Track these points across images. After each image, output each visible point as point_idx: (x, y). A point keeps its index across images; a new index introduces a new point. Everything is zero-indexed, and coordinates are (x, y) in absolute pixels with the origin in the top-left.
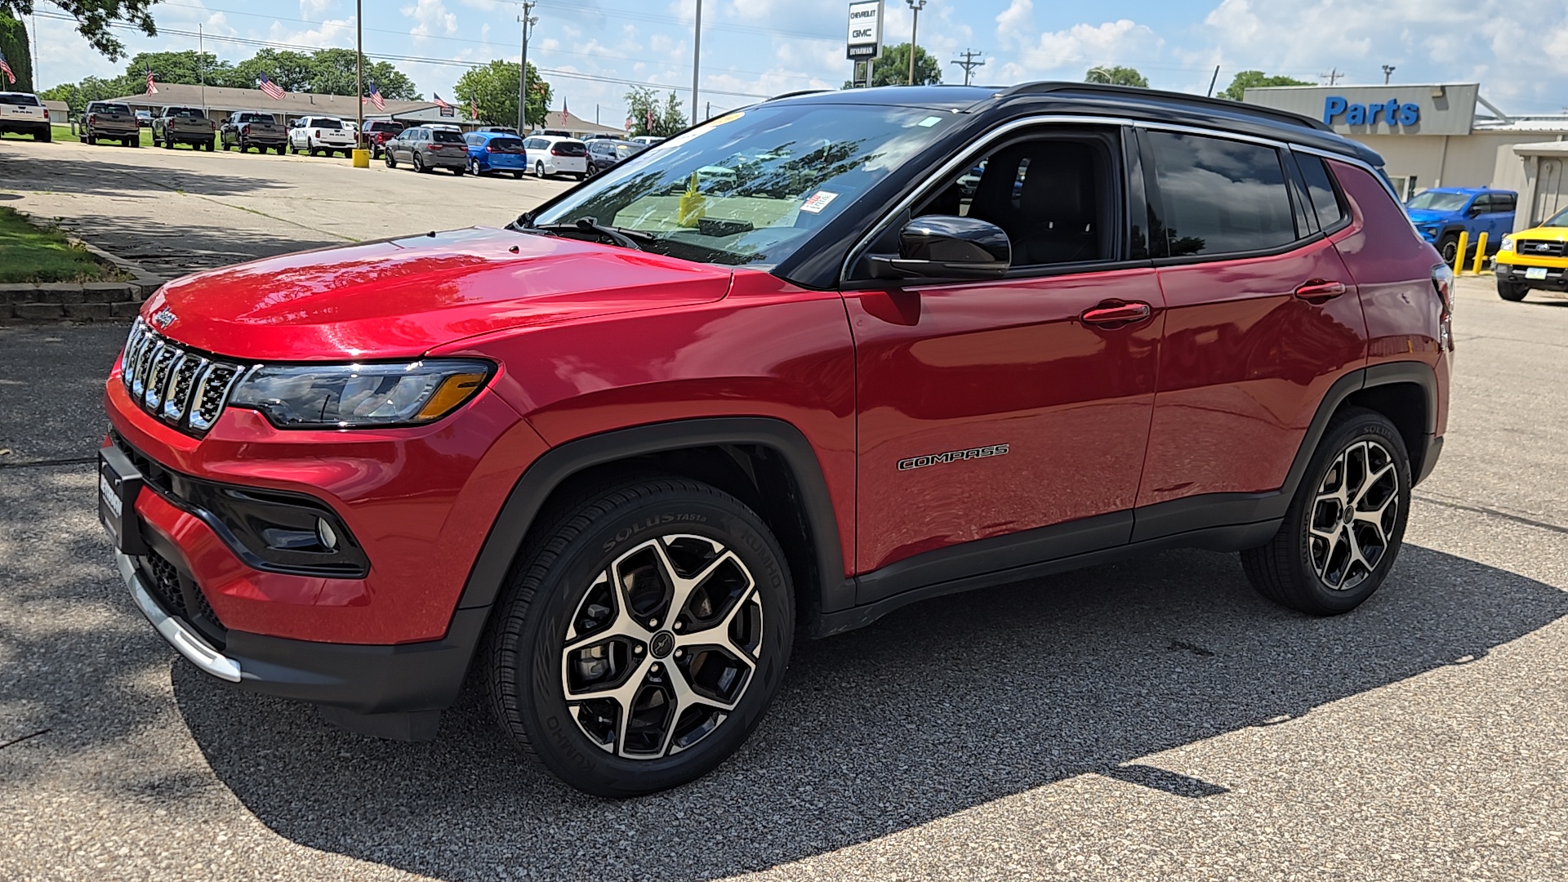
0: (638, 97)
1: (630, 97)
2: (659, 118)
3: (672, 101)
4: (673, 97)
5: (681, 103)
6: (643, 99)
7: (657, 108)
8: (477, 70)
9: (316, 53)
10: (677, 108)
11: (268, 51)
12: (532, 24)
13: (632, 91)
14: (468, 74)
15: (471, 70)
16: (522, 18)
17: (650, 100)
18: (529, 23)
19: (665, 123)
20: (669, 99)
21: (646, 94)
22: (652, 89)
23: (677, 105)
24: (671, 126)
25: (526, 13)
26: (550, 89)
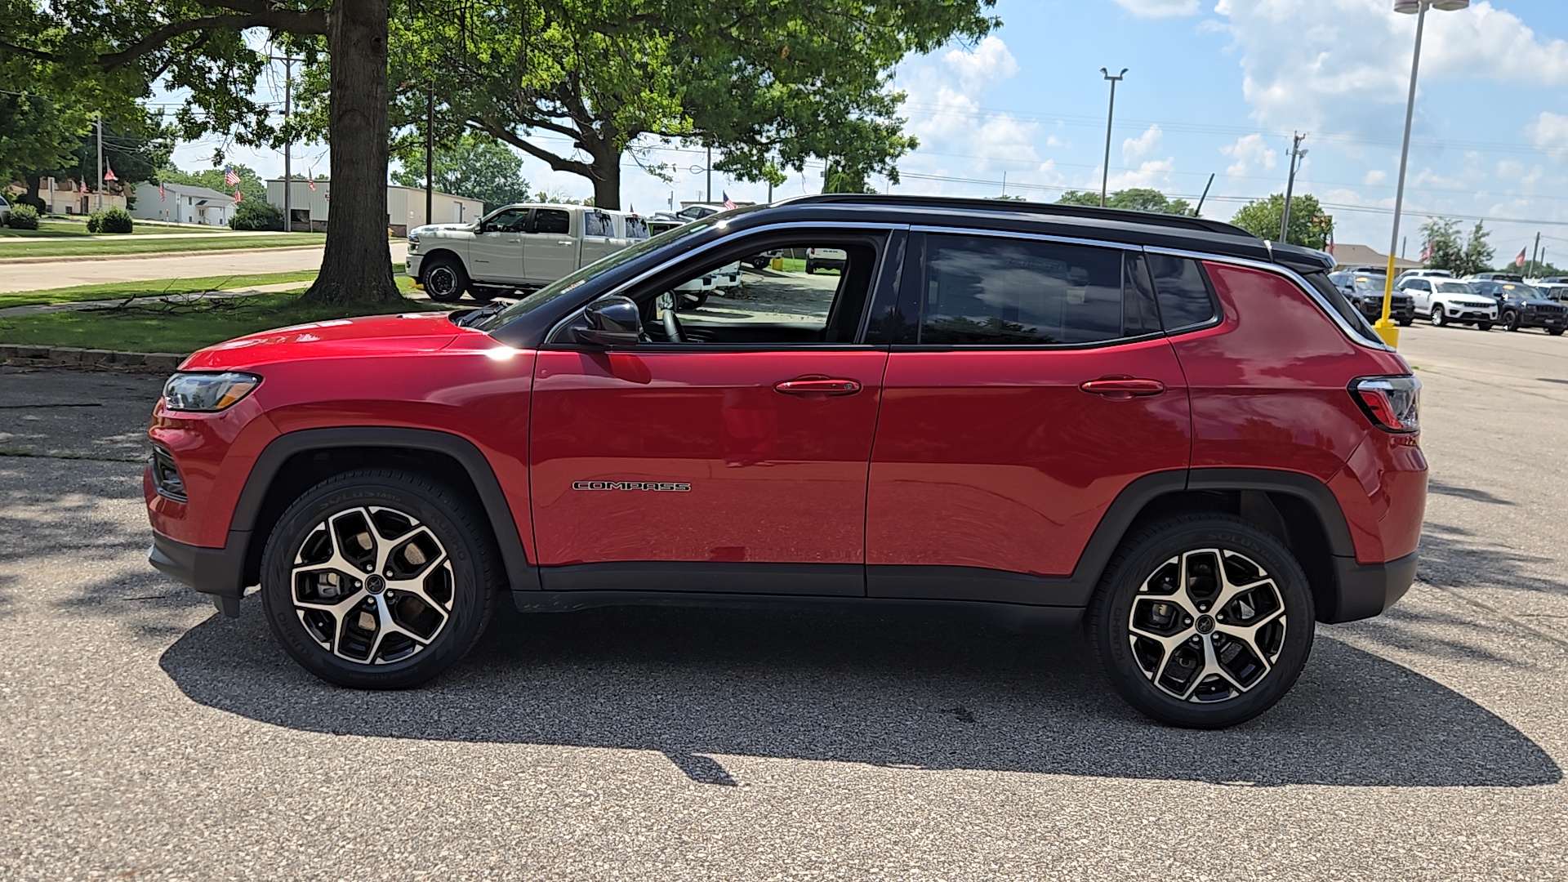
0: (1436, 228)
1: (1426, 229)
2: (1459, 250)
3: (1477, 232)
4: (1479, 228)
5: (1488, 234)
6: (1443, 231)
7: (1459, 241)
8: (1254, 205)
9: (1116, 194)
10: (1483, 239)
11: (1072, 193)
12: (1301, 157)
13: (1430, 221)
14: (1245, 209)
15: (1248, 205)
16: (1291, 151)
17: (1451, 231)
18: (1298, 156)
19: (1467, 255)
20: (1474, 229)
21: (1446, 224)
22: (1454, 220)
23: (1483, 235)
24: (1473, 258)
25: (1296, 146)
26: (1333, 222)
